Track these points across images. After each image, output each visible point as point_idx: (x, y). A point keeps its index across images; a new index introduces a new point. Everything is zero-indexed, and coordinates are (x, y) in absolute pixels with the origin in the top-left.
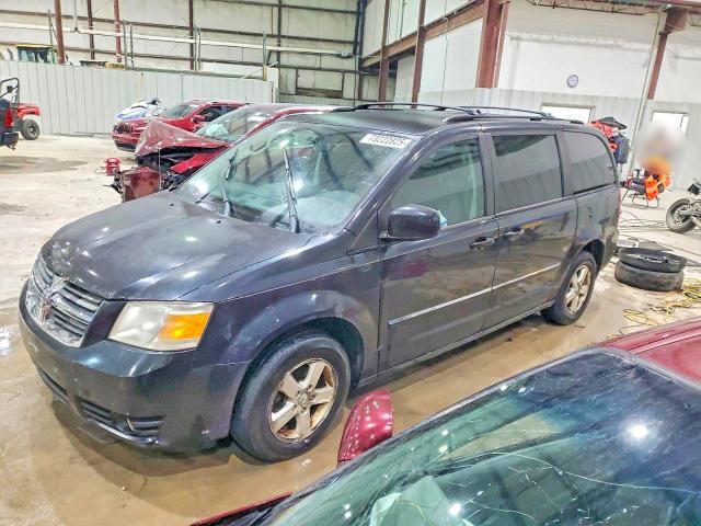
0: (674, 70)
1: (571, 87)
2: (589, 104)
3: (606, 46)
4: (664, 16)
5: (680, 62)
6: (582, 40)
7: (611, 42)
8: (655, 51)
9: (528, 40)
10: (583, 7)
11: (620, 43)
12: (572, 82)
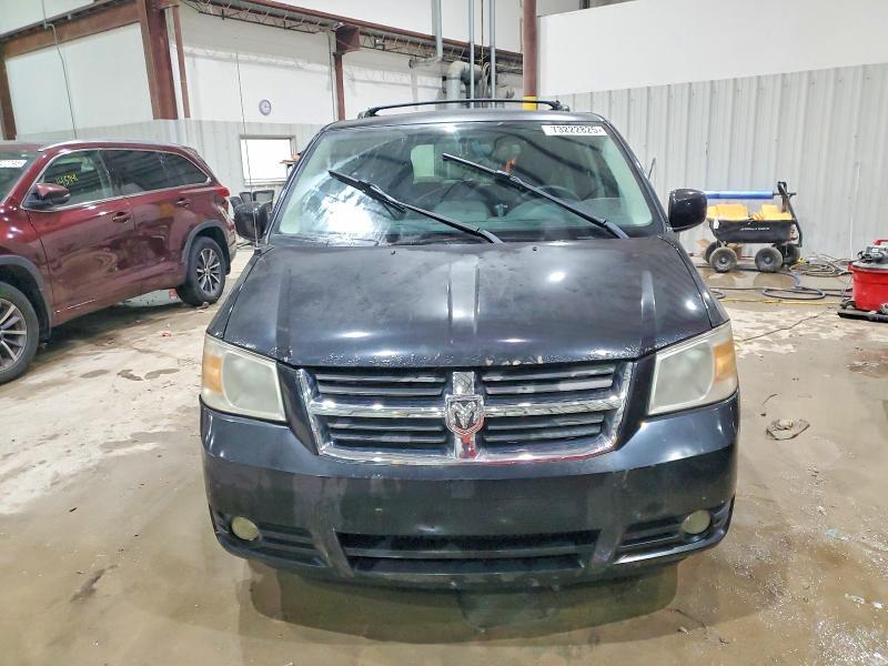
0: (355, 94)
1: (265, 114)
2: (288, 134)
3: (287, 67)
4: (333, 36)
5: (357, 84)
6: (263, 59)
7: (291, 63)
8: (334, 73)
9: (203, 57)
10: (255, 20)
11: (300, 64)
12: (265, 107)
